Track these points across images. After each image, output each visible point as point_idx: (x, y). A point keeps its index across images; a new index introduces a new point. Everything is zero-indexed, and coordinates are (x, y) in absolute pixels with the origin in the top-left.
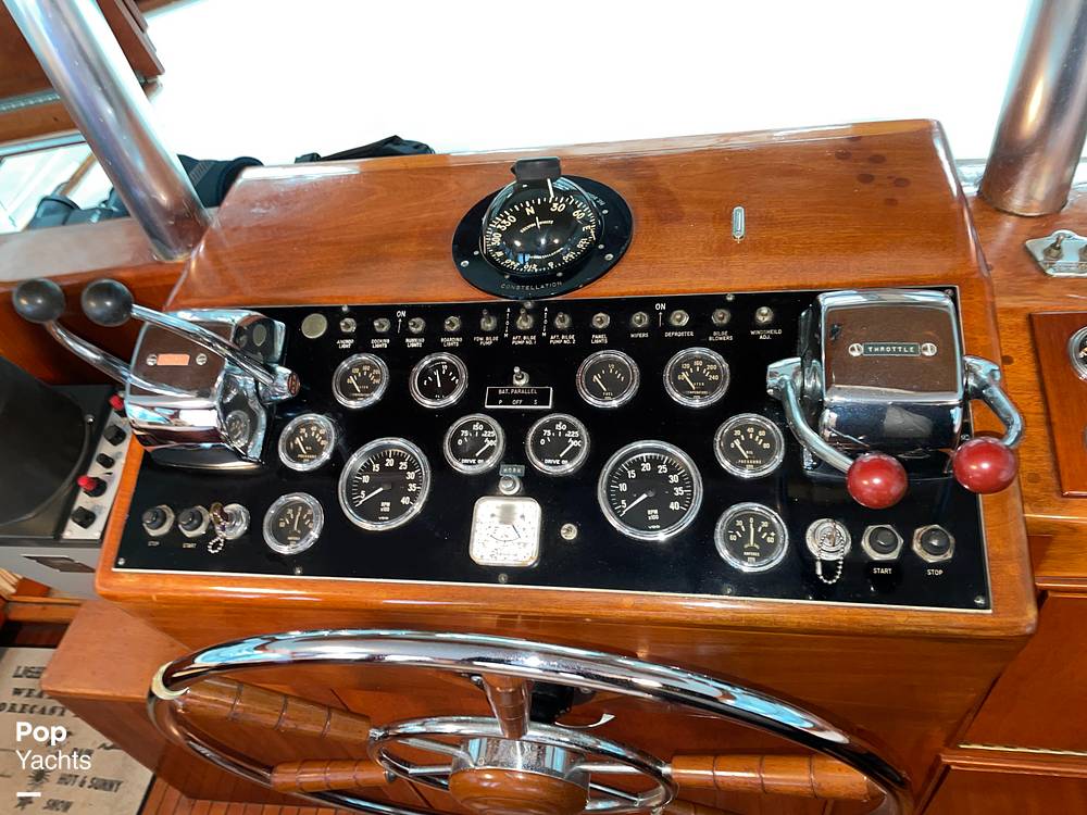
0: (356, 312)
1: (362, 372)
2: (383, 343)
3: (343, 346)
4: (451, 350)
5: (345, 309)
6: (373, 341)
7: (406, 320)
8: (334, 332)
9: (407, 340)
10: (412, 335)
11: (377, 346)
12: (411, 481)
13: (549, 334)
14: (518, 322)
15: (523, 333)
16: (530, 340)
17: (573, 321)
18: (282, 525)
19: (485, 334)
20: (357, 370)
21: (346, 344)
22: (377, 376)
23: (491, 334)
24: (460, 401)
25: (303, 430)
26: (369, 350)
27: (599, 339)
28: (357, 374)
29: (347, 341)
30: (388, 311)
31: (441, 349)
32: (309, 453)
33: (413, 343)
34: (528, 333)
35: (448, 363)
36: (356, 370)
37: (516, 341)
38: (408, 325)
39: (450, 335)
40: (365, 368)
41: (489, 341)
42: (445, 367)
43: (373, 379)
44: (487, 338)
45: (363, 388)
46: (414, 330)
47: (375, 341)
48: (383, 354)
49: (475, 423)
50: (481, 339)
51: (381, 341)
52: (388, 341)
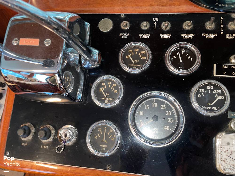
0: (128, 17)
1: (134, 52)
2: (146, 36)
3: (123, 37)
4: (188, 41)
5: (123, 16)
6: (140, 35)
7: (159, 23)
8: (117, 29)
9: (161, 34)
10: (163, 32)
11: (143, 38)
14: (229, 25)
18: (96, 137)
19: (208, 32)
20: (131, 51)
21: (125, 36)
22: (144, 55)
23: (212, 32)
25: (103, 84)
26: (138, 39)
28: (131, 53)
29: (125, 34)
30: (148, 17)
31: (182, 40)
32: (108, 97)
33: (165, 36)
35: (186, 49)
37: (229, 37)
38: (160, 26)
39: (187, 32)
40: (136, 50)
41: (212, 36)
42: (183, 51)
43: (141, 56)
44: (210, 34)
45: (136, 62)
46: (164, 28)
47: (142, 35)
48: (147, 42)
49: (208, 85)
50: (207, 35)
51: (145, 34)
52: (149, 35)
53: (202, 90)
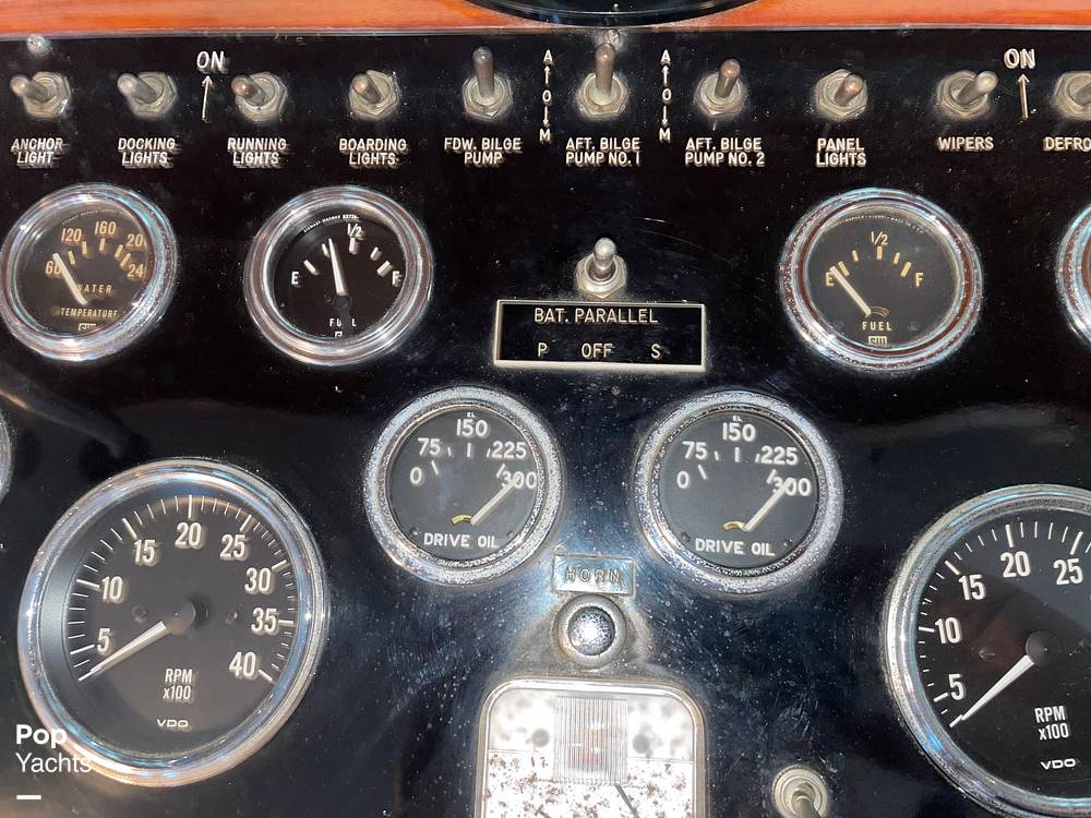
1: (93, 241)
2: (155, 153)
3: (30, 159)
4: (374, 178)
5: (37, 46)
6: (124, 144)
7: (223, 81)
9: (232, 143)
10: (248, 130)
11: (137, 162)
12: (263, 601)
13: (682, 134)
14: (581, 95)
15: (597, 130)
16: (620, 152)
17: (756, 96)
19: (477, 130)
20: (75, 236)
21: (40, 151)
22: (138, 257)
23: (497, 130)
24: (412, 341)
26: (111, 171)
27: (840, 152)
28: (75, 249)
29: (42, 143)
31: (341, 172)
33: (254, 154)
34: (614, 129)
35: (367, 221)
36: (73, 236)
37: (578, 154)
38: (231, 96)
39: (367, 130)
40: (101, 228)
41: (491, 153)
42: (355, 233)
43: (127, 264)
44: (486, 143)
45: (97, 293)
46: (252, 111)
47: (131, 145)
48: (158, 187)
49: (462, 414)
50: (468, 144)
51: (148, 143)
52: (171, 144)
53: (431, 445)
